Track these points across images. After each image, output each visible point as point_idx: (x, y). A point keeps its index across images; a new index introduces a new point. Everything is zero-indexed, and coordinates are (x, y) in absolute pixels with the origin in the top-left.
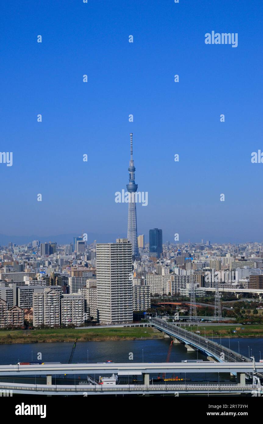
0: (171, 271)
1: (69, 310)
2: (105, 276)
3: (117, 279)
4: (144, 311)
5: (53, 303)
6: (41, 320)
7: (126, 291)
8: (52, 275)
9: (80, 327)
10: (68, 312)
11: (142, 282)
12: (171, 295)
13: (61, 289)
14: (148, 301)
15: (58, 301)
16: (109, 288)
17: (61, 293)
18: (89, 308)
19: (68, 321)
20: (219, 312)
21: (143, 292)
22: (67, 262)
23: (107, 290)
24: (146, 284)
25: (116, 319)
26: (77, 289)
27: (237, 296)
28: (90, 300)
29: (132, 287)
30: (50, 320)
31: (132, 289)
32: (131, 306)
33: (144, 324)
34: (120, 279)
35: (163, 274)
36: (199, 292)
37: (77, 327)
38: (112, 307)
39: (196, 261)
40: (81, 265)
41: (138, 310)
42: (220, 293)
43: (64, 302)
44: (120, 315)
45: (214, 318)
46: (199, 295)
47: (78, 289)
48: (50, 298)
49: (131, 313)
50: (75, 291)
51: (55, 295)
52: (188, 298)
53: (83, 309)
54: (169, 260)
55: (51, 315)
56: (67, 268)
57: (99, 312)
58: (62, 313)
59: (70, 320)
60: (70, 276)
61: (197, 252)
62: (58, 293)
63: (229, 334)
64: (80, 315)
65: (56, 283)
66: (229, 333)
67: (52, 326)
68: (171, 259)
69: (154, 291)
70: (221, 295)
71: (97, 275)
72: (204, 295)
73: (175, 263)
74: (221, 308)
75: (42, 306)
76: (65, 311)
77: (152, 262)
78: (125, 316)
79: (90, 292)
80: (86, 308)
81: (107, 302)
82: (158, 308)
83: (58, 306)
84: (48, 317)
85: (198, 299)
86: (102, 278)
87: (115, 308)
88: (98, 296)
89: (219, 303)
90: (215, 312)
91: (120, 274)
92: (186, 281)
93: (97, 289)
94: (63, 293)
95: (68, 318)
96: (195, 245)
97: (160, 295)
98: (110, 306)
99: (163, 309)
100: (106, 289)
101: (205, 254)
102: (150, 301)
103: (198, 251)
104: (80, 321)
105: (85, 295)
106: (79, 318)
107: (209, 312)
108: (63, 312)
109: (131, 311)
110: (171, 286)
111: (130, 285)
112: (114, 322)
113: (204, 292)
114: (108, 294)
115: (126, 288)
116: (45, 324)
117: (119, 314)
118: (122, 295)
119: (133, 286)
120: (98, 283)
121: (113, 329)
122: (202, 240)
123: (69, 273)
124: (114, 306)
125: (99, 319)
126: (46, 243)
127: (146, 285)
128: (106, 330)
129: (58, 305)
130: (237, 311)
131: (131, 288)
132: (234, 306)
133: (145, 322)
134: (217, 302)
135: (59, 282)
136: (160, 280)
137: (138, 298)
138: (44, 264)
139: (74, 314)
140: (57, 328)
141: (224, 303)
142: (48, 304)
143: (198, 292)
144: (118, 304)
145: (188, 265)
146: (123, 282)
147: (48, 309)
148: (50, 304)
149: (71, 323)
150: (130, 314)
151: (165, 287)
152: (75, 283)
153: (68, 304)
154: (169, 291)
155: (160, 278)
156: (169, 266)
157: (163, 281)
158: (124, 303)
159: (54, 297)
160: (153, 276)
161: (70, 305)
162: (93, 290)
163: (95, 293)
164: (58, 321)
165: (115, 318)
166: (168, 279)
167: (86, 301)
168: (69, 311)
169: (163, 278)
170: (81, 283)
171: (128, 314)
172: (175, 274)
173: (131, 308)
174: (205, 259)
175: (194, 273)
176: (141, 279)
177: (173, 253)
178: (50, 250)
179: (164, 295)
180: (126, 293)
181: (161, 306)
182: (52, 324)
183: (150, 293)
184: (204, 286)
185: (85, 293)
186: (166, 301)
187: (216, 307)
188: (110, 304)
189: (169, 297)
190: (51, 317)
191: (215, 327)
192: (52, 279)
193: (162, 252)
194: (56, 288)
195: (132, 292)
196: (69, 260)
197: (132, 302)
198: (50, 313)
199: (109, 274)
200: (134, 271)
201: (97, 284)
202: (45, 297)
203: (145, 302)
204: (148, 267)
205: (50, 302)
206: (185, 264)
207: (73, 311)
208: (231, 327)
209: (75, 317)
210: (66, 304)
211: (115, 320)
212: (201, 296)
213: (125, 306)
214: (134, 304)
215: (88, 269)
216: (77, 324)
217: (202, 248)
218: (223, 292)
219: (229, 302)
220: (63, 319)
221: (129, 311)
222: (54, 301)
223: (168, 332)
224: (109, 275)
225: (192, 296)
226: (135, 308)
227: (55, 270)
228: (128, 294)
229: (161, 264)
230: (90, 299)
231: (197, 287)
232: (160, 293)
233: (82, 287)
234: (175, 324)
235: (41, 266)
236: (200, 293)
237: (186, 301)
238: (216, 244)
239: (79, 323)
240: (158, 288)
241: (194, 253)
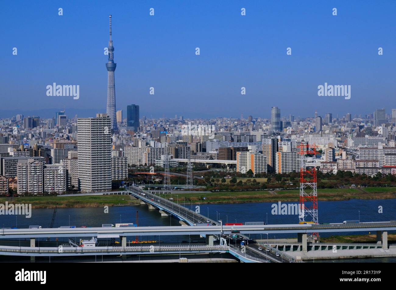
0: (147, 144)
1: (51, 179)
2: (86, 148)
3: (97, 151)
4: (122, 180)
5: (37, 172)
6: (25, 188)
7: (106, 162)
8: (35, 146)
9: (62, 194)
10: (50, 181)
11: (121, 154)
12: (147, 166)
13: (44, 160)
14: (126, 171)
15: (41, 170)
16: (89, 159)
17: (44, 164)
18: (71, 177)
19: (50, 189)
20: (191, 181)
21: (121, 163)
22: (49, 135)
23: (87, 161)
24: (124, 155)
25: (96, 187)
26: (59, 160)
27: (208, 166)
28: (71, 170)
29: (111, 158)
30: (34, 188)
31: (111, 160)
32: (110, 175)
33: (122, 192)
34: (100, 151)
35: (140, 146)
36: (173, 163)
37: (59, 194)
38: (92, 176)
39: (170, 135)
40: (62, 138)
41: (117, 179)
42: (191, 164)
43: (47, 172)
44: (99, 184)
45: (186, 186)
46: (172, 166)
47: (61, 159)
48: (34, 168)
49: (110, 182)
50: (57, 161)
51: (39, 165)
52: (162, 168)
53: (64, 179)
54: (145, 133)
55: (34, 184)
56: (49, 140)
57: (81, 181)
58: (45, 182)
59: (53, 189)
60: (53, 148)
61: (171, 126)
62: (41, 164)
63: (199, 201)
64: (62, 184)
65: (39, 154)
66: (200, 200)
67: (35, 194)
68: (147, 132)
69: (132, 162)
70: (193, 166)
71: (78, 147)
72: (177, 165)
73: (151, 137)
74: (193, 177)
75: (25, 175)
76: (48, 180)
77: (129, 135)
78: (104, 185)
79: (72, 163)
80: (67, 177)
81: (87, 172)
82: (134, 177)
83: (41, 176)
84: (31, 186)
85: (172, 169)
86: (83, 150)
87: (95, 177)
88: (79, 166)
89: (191, 173)
90: (187, 181)
91: (100, 146)
92: (161, 153)
93: (78, 160)
94: (45, 164)
95: (50, 187)
96: (170, 120)
97: (137, 166)
98: (90, 176)
99: (139, 178)
100: (86, 160)
101: (178, 128)
102: (127, 171)
103: (172, 125)
104: (62, 190)
105: (66, 166)
106: (61, 186)
107: (182, 181)
108: (46, 181)
109: (110, 180)
110: (147, 157)
111: (109, 156)
112: (95, 190)
113: (177, 163)
114: (88, 164)
115: (105, 159)
116: (29, 192)
117: (98, 182)
118: (101, 165)
119: (112, 157)
120: (79, 155)
121: (92, 197)
122: (176, 116)
123: (51, 145)
124: (94, 176)
125: (81, 188)
126: (29, 117)
127: (123, 156)
128: (86, 197)
129: (41, 175)
130: (208, 180)
131: (110, 159)
132: (205, 175)
133: (123, 189)
134: (189, 171)
135: (42, 153)
136: (137, 152)
137: (116, 168)
138: (28, 137)
139: (56, 183)
140: (40, 196)
141: (195, 173)
142: (32, 174)
143: (171, 163)
144: (98, 174)
145: (163, 138)
146: (103, 154)
147: (31, 178)
148: (34, 174)
149: (54, 191)
150: (109, 183)
151: (142, 159)
152: (57, 155)
153: (51, 173)
154: (145, 162)
155: (137, 150)
156: (145, 139)
157: (140, 153)
158: (104, 173)
159: (37, 167)
160: (131, 148)
161: (52, 174)
162: (74, 161)
163: (76, 163)
164: (41, 189)
165: (95, 186)
166: (144, 151)
167: (67, 171)
168: (52, 180)
169: (140, 150)
170: (63, 154)
171: (107, 183)
172: (151, 147)
173: (110, 177)
174: (178, 133)
175: (169, 146)
176: (119, 151)
177: (149, 127)
178: (34, 123)
179: (140, 165)
180: (106, 164)
181: (138, 176)
182: (35, 191)
183: (127, 164)
184: (177, 158)
185: (67, 164)
186: (142, 171)
187: (188, 176)
188: (90, 174)
189: (145, 167)
190: (34, 186)
191: (186, 194)
192: (35, 150)
193: (139, 126)
194: (40, 159)
195: (111, 163)
196: (51, 133)
197: (111, 172)
198: (34, 181)
199: (90, 146)
200: (113, 143)
201: (78, 156)
202: (28, 167)
203: (123, 172)
204: (126, 140)
205: (34, 172)
206: (160, 137)
207: (55, 180)
208: (201, 195)
209: (57, 185)
210: (49, 173)
211: (95, 189)
212: (175, 166)
213: (104, 176)
214: (113, 174)
215: (70, 141)
216: (59, 192)
217: (176, 123)
218: (195, 163)
219: (200, 171)
220: (46, 188)
221: (108, 180)
222: (37, 170)
223: (144, 199)
224: (89, 147)
225: (167, 166)
226: (114, 178)
227: (38, 142)
228: (107, 165)
229: (138, 137)
230: (72, 169)
231: (171, 158)
232: (137, 163)
233: (63, 158)
234: (150, 192)
235: (25, 139)
236: (174, 164)
237: (160, 171)
238: (189, 119)
239: (61, 191)
240: (135, 159)
241: (168, 127)
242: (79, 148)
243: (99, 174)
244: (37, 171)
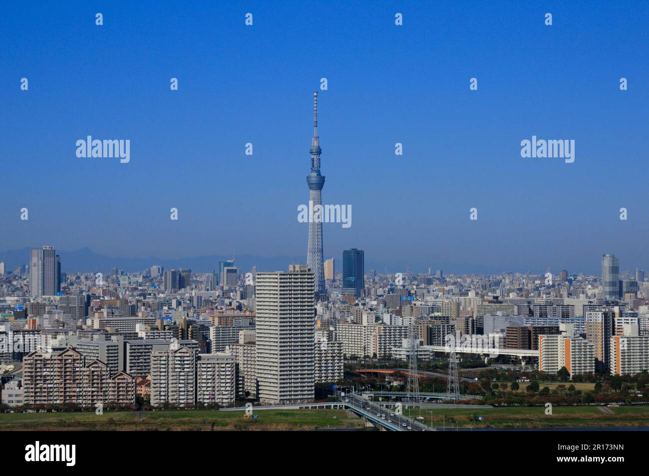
0: (377, 319)
1: (209, 379)
2: (270, 326)
3: (290, 330)
4: (333, 384)
5: (185, 368)
6: (165, 396)
7: (304, 350)
8: (182, 322)
9: (227, 407)
10: (208, 383)
11: (331, 337)
12: (378, 357)
13: (198, 346)
14: (340, 366)
15: (192, 364)
16: (276, 344)
17: (197, 352)
18: (243, 377)
19: (208, 397)
20: (456, 385)
21: (331, 352)
22: (207, 302)
23: (272, 348)
24: (336, 339)
25: (287, 395)
26: (224, 345)
27: (486, 360)
28: (244, 364)
29: (313, 344)
30: (179, 395)
31: (313, 347)
32: (312, 374)
33: (332, 405)
34: (295, 330)
35: (365, 323)
36: (423, 353)
37: (223, 407)
38: (281, 375)
39: (418, 303)
40: (230, 307)
41: (323, 381)
42: (457, 355)
43: (202, 368)
44: (293, 389)
45: (448, 396)
46: (422, 358)
47: (226, 345)
48: (179, 360)
49: (311, 386)
50: (221, 349)
51: (188, 355)
52: (404, 362)
53: (232, 379)
54: (375, 300)
55: (180, 387)
56: (207, 311)
57: (260, 383)
58: (198, 385)
59: (212, 397)
60: (213, 325)
61: (421, 288)
62: (192, 352)
63: (471, 422)
64: (228, 389)
65: (190, 335)
66: (471, 420)
67: (182, 406)
68: (377, 298)
69: (350, 350)
70: (460, 358)
71: (257, 323)
72: (431, 358)
73: (385, 306)
74: (459, 379)
75: (165, 372)
76: (204, 381)
77: (347, 303)
78: (301, 391)
79: (245, 352)
80: (237, 376)
81: (272, 368)
82: (355, 378)
83: (191, 374)
84: (175, 391)
85: (422, 365)
86: (265, 329)
87: (285, 377)
88: (259, 357)
89: (455, 372)
90: (449, 386)
91: (294, 322)
92: (401, 335)
93: (257, 347)
94: (200, 352)
95: (208, 393)
96: (418, 276)
97: (360, 358)
98: (277, 375)
99: (363, 380)
100: (271, 346)
101: (433, 291)
102: (342, 367)
103: (423, 286)
104: (228, 399)
105: (236, 356)
106: (227, 393)
107: (440, 386)
108: (200, 383)
109: (312, 382)
110: (378, 342)
111: (310, 340)
112: (284, 400)
113: (431, 354)
114: (274, 354)
115: (303, 346)
116: (171, 402)
117: (292, 387)
118: (297, 356)
119: (316, 341)
120: (258, 337)
121: (281, 412)
122: (430, 269)
123: (211, 319)
124: (284, 375)
125: (260, 396)
126: (173, 270)
127: (336, 341)
128: (270, 413)
129: (192, 372)
130: (486, 385)
131: (311, 346)
132: (481, 376)
133: (334, 400)
134: (452, 369)
135: (194, 334)
136: (359, 333)
137: (323, 362)
138: (170, 304)
139: (218, 387)
140: (190, 409)
141: (464, 371)
142: (176, 370)
143: (421, 353)
144: (290, 371)
145: (406, 309)
146: (299, 336)
147: (175, 378)
148: (179, 370)
149: (213, 401)
150: (310, 388)
151: (368, 345)
152: (221, 337)
153: (208, 369)
154: (373, 351)
155: (359, 330)
156: (374, 309)
157: (365, 335)
158: (301, 370)
159: (186, 358)
160: (349, 326)
161: (211, 371)
162: (249, 348)
163: (252, 352)
164: (191, 397)
165: (285, 393)
166: (372, 331)
167: (237, 365)
168: (210, 381)
169: (365, 330)
170: (231, 336)
171: (306, 388)
172: (385, 324)
173: (311, 378)
174: (433, 300)
175: (416, 322)
176: (329, 330)
177: (381, 289)
178: (180, 282)
179: (365, 357)
180: (304, 354)
181: (360, 376)
182: (181, 401)
183: (342, 355)
184: (431, 344)
185: (237, 352)
186: (369, 367)
187: (450, 378)
188: (277, 371)
189: (374, 360)
190: (180, 391)
191: (447, 410)
192: (182, 329)
193: (364, 287)
194: (190, 344)
195: (313, 351)
196: (211, 299)
197: (313, 368)
198: (179, 384)
199: (277, 322)
200: (318, 318)
201: (257, 339)
202: (170, 359)
203: (335, 368)
204: (341, 312)
205: (179, 366)
206: (401, 307)
207: (217, 381)
208: (475, 411)
209: (219, 391)
210: (205, 370)
211: (285, 398)
212: (427, 360)
213: (301, 374)
214: (317, 372)
215: (242, 313)
216: (222, 403)
217: (429, 282)
218: (462, 354)
219: (472, 369)
220: (200, 395)
221: (308, 382)
222: (185, 364)
223: (371, 418)
224: (276, 324)
225: (412, 359)
226: (318, 379)
227: (188, 314)
228: (306, 356)
229: (361, 307)
230: (245, 362)
231: (420, 345)
232: (359, 353)
233: (231, 343)
234: (383, 405)
235: (165, 308)
236: (425, 355)
237: (401, 367)
238: (452, 275)
239: (227, 401)
240: (356, 345)
241: (415, 290)
242: (259, 325)
243: (293, 372)
244: (186, 366)
